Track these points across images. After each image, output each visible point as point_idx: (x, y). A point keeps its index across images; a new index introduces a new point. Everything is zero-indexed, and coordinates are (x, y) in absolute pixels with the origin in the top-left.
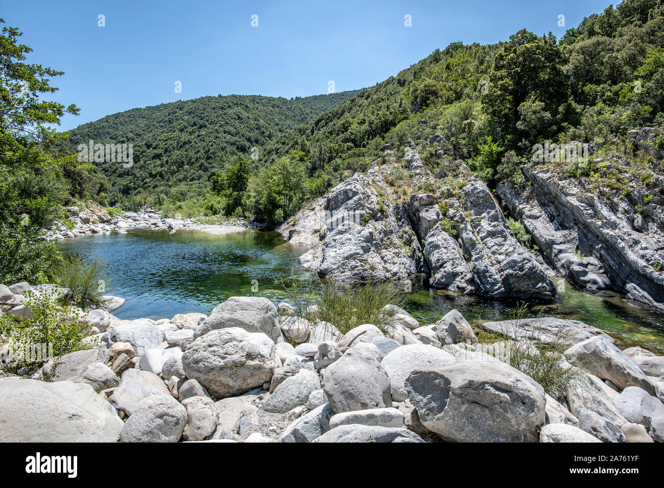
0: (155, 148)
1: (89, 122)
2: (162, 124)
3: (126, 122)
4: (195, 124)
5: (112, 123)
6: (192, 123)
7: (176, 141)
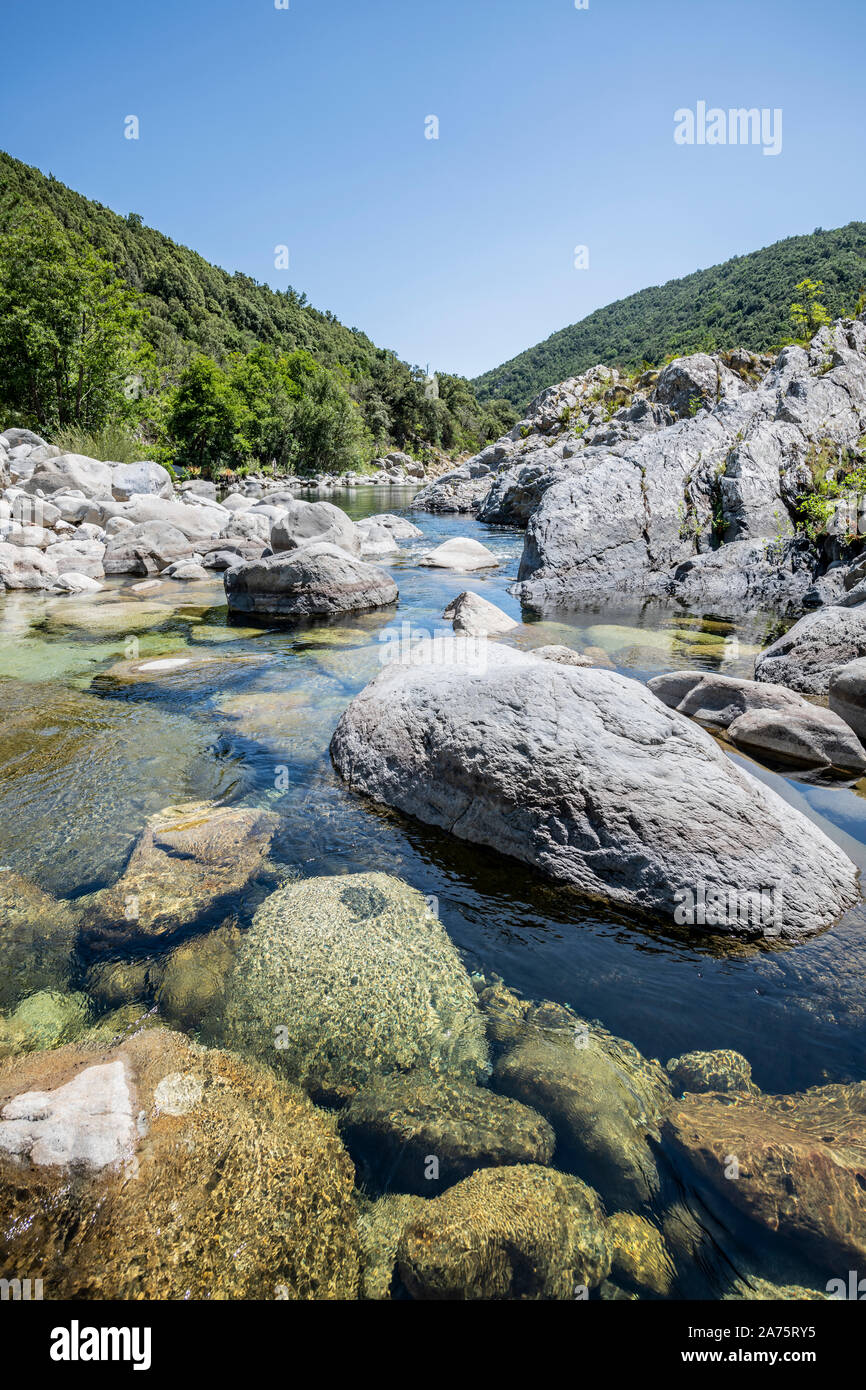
1: (567, 326)
2: (682, 314)
3: (625, 318)
4: (740, 305)
5: (601, 324)
6: (734, 304)
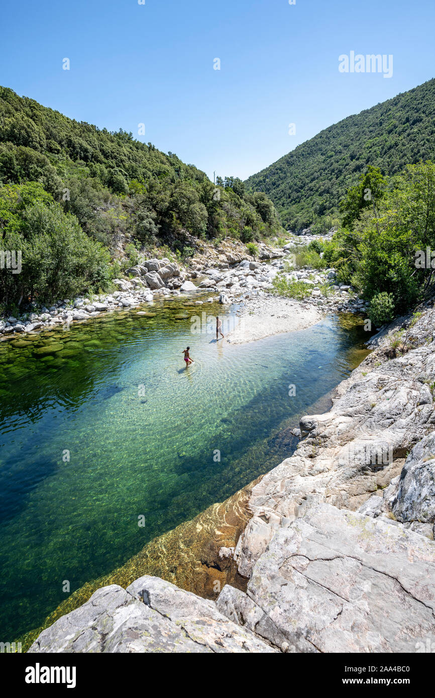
0: (358, 159)
2: (371, 128)
3: (338, 134)
4: (408, 120)
5: (324, 138)
6: (404, 120)
7: (380, 147)
